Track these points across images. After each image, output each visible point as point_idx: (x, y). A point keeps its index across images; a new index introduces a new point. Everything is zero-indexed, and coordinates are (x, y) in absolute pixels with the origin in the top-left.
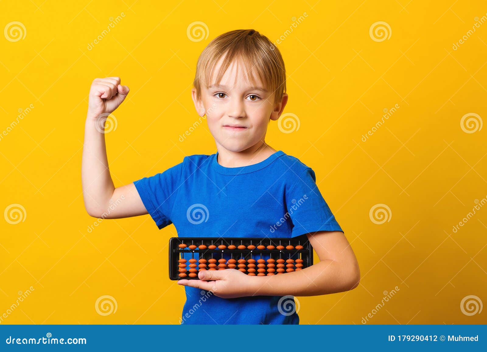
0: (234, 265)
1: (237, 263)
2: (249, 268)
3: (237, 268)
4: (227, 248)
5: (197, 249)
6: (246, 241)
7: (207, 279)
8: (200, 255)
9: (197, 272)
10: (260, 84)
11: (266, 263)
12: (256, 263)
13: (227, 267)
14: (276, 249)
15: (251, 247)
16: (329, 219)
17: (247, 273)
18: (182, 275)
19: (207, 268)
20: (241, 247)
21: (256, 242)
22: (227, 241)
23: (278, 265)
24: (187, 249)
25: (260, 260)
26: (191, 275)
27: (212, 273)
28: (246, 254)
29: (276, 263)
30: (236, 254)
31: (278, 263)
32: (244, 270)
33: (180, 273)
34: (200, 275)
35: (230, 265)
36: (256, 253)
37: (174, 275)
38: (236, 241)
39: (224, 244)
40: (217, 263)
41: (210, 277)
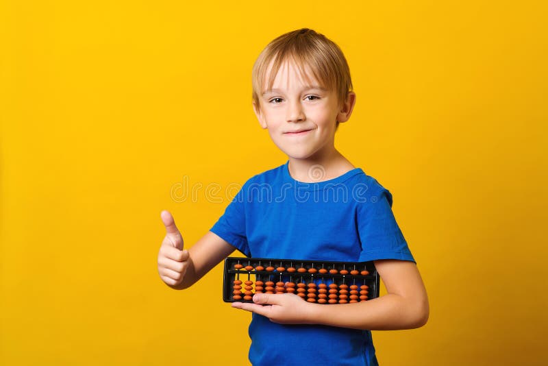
0: (292, 289)
1: (296, 287)
2: (309, 293)
3: (296, 293)
4: (286, 271)
5: (254, 270)
6: (307, 264)
7: (263, 302)
8: (257, 276)
9: (252, 295)
10: (316, 84)
11: (328, 289)
12: (317, 288)
13: (285, 291)
14: (339, 273)
15: (312, 270)
16: (402, 247)
17: (306, 298)
18: (237, 297)
19: (264, 291)
20: (301, 270)
21: (318, 265)
22: (286, 263)
23: (341, 291)
24: (243, 269)
25: (321, 285)
26: (246, 297)
27: (268, 297)
28: (307, 277)
29: (338, 289)
30: (296, 277)
31: (340, 289)
32: (303, 295)
33: (234, 295)
34: (255, 298)
35: (289, 289)
36: (317, 277)
37: (228, 296)
38: (296, 263)
39: (283, 266)
40: (274, 286)
41: (265, 301)
